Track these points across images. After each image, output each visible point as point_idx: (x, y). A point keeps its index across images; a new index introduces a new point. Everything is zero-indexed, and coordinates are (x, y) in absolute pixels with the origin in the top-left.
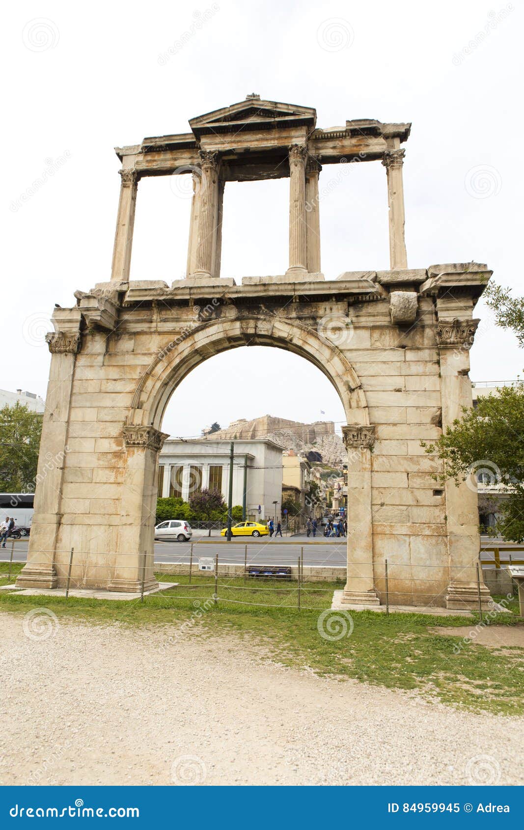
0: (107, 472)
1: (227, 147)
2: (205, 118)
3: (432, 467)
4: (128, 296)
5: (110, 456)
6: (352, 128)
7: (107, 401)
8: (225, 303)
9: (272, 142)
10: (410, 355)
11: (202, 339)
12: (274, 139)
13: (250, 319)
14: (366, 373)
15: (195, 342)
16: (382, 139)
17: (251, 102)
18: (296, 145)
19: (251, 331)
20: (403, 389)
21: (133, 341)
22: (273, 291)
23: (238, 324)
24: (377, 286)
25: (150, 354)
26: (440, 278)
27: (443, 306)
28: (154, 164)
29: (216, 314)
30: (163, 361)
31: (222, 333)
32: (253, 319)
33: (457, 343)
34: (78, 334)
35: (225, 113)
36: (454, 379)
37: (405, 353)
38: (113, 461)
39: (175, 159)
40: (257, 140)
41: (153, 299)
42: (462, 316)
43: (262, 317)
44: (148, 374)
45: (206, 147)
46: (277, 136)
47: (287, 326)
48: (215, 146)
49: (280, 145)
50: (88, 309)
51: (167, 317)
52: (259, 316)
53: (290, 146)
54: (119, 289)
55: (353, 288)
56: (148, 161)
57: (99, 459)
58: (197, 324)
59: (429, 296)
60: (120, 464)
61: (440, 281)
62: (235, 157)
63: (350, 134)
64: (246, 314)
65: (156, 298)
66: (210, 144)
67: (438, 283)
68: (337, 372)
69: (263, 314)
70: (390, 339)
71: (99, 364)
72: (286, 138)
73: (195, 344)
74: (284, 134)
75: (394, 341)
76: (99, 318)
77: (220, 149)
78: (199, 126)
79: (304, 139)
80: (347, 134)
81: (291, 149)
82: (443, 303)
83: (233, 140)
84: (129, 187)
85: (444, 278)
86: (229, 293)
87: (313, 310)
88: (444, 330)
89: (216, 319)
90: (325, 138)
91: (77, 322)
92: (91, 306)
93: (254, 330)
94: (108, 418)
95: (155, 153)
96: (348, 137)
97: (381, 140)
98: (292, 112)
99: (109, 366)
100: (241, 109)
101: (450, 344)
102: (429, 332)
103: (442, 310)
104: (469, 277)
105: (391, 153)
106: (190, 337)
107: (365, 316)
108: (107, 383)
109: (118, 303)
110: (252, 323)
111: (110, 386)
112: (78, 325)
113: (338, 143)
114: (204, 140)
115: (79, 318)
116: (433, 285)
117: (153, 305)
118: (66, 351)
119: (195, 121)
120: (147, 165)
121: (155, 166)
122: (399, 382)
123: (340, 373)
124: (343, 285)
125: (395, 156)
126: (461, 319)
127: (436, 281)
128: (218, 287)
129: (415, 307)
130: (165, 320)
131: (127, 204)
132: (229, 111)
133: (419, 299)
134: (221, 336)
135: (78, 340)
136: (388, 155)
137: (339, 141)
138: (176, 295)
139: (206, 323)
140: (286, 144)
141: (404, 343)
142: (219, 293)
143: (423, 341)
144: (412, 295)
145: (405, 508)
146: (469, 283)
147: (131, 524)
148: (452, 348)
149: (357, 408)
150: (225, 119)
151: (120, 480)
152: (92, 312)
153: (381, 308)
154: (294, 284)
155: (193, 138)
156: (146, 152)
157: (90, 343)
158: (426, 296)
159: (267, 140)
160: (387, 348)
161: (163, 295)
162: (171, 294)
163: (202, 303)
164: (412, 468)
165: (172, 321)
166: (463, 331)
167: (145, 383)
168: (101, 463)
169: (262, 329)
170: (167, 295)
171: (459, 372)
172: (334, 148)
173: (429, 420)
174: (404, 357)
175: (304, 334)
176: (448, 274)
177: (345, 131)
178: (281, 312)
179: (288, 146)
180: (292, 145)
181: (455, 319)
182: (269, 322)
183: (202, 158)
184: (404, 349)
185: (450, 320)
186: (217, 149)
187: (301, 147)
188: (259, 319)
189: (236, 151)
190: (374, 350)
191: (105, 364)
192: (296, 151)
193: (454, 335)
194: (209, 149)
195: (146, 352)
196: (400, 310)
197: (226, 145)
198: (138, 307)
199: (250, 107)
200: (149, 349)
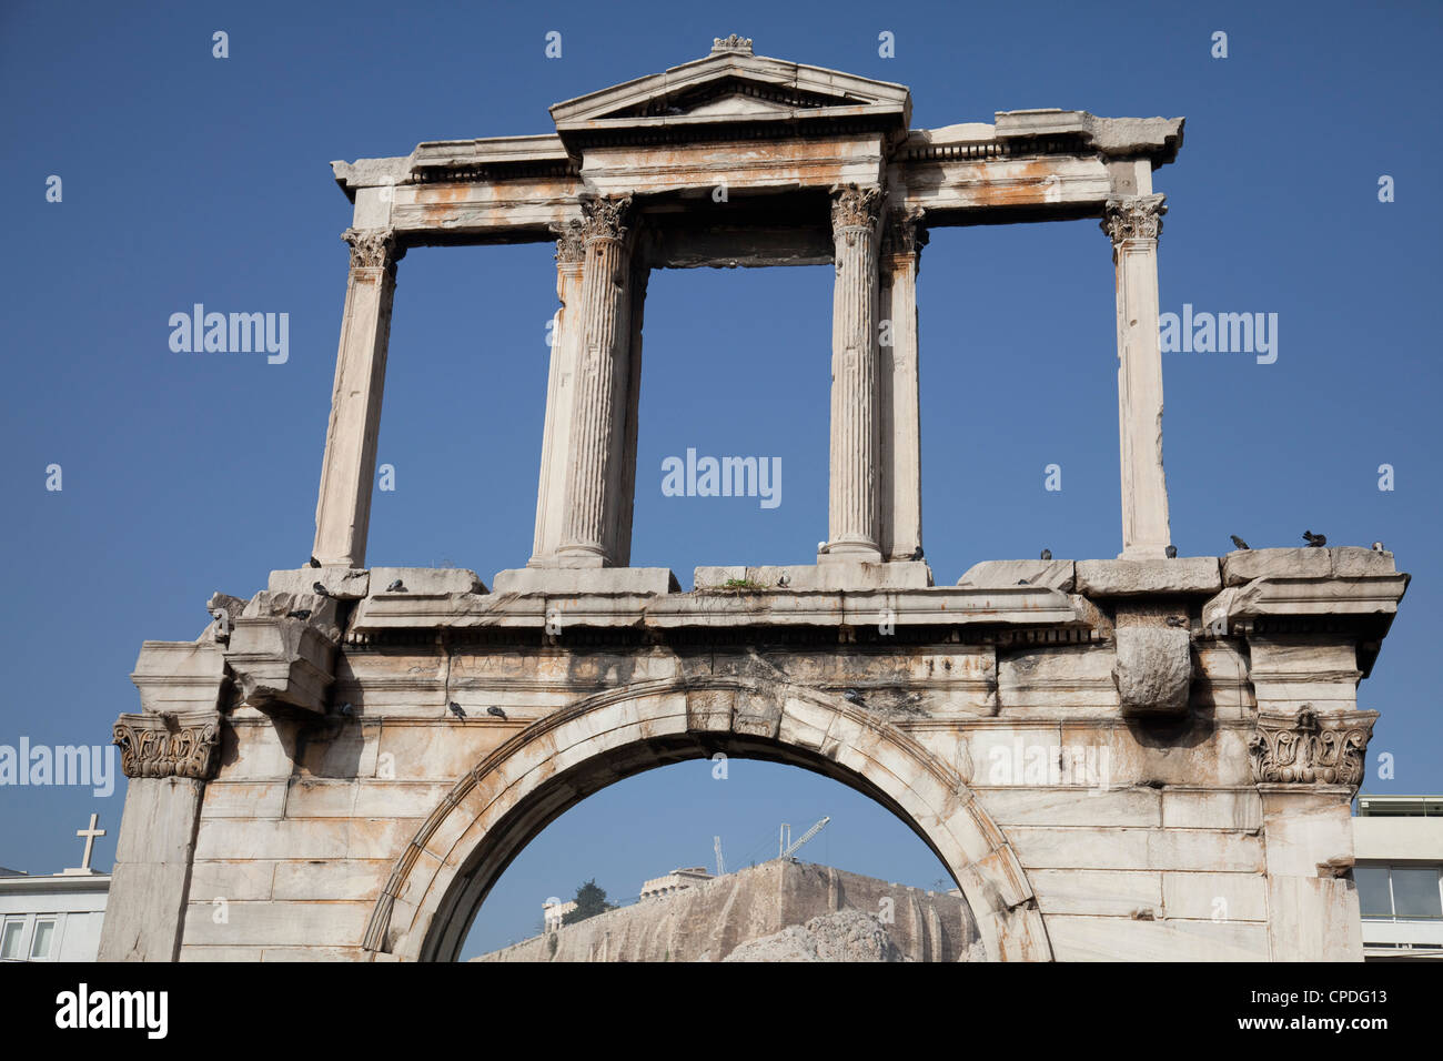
1: (657, 185)
4: (369, 615)
6: (1012, 133)
7: (291, 926)
9: (786, 173)
10: (1177, 810)
11: (576, 744)
12: (790, 165)
13: (716, 687)
14: (1050, 861)
15: (558, 753)
16: (1099, 163)
18: (854, 187)
19: (719, 724)
20: (1157, 912)
21: (375, 745)
22: (782, 611)
23: (679, 702)
24: (1078, 601)
25: (426, 785)
26: (1255, 590)
27: (1271, 668)
28: (448, 215)
29: (619, 671)
30: (461, 808)
31: (634, 729)
32: (725, 687)
33: (1314, 780)
34: (214, 722)
35: (652, 89)
36: (1307, 888)
37: (1161, 804)
39: (509, 205)
40: (742, 168)
41: (439, 626)
42: (1327, 700)
43: (750, 683)
44: (416, 848)
45: (598, 181)
46: (797, 156)
47: (821, 711)
48: (623, 181)
49: (805, 183)
50: (253, 659)
51: (476, 674)
52: (741, 681)
53: (835, 189)
54: (339, 591)
55: (1010, 610)
56: (428, 208)
58: (563, 700)
59: (1226, 635)
61: (1256, 598)
62: (679, 209)
63: (1007, 148)
64: (703, 670)
65: (447, 621)
66: (610, 174)
67: (1251, 604)
68: (963, 854)
69: (753, 673)
71: (269, 812)
72: (824, 164)
73: (556, 760)
74: (820, 153)
75: (1129, 766)
76: (282, 685)
77: (639, 190)
78: (582, 124)
79: (876, 168)
80: (999, 149)
81: (838, 195)
82: (1268, 658)
83: (674, 164)
84: (374, 280)
85: (1269, 590)
86: (658, 613)
87: (897, 669)
88: (1272, 740)
89: (618, 685)
90: (935, 160)
91: (211, 684)
92: (260, 648)
93: (727, 721)
95: (450, 186)
96: (1001, 159)
97: (1095, 166)
98: (841, 94)
99: (301, 819)
100: (697, 81)
101: (1293, 780)
102: (1231, 743)
103: (1268, 681)
104: (1340, 588)
105: (1125, 206)
106: (543, 739)
107: (1045, 688)
108: (295, 871)
109: (335, 631)
110: (721, 700)
111: (303, 881)
112: (214, 693)
113: (970, 172)
114: (591, 161)
115: (219, 674)
117: (439, 641)
118: (173, 773)
119: (568, 112)
120: (426, 217)
121: (449, 222)
122: (1145, 891)
123: (974, 857)
124: (981, 602)
125: (1137, 213)
126: (1324, 709)
127: (1247, 597)
128: (627, 595)
129: (1182, 674)
130: (469, 686)
131: (365, 329)
132: (665, 85)
133: (1199, 645)
134: (631, 735)
135: (213, 739)
136: (1115, 211)
137: (977, 166)
138: (507, 614)
139: (589, 695)
140: (825, 182)
141: (1159, 775)
142: (630, 613)
143: (1213, 768)
144: (1178, 638)
146: (1339, 608)
148: (1301, 795)
150: (654, 110)
152: (265, 667)
153: (1092, 664)
154: (842, 594)
155: (558, 150)
156: (422, 181)
157: (247, 747)
158: (1216, 636)
159: (770, 167)
161: (468, 614)
162: (489, 612)
163: (580, 640)
165: (492, 689)
166: (1330, 746)
167: (406, 872)
169: (749, 720)
170: (479, 614)
171: (1321, 866)
172: (962, 186)
174: (1156, 816)
175: (871, 738)
176: (1277, 581)
177: (994, 142)
178: (805, 669)
179: (831, 187)
180: (841, 185)
181: (1303, 708)
182: (771, 697)
183: (587, 212)
184: (1157, 791)
185: (1290, 710)
186: (630, 190)
187: (866, 191)
188: (739, 688)
189: (683, 196)
190: (1068, 790)
191: (289, 813)
192: (852, 203)
193: (1301, 754)
194: (605, 186)
195: (413, 778)
196: (1141, 682)
197: (656, 178)
198: (391, 643)
199: (725, 73)
200: (421, 771)
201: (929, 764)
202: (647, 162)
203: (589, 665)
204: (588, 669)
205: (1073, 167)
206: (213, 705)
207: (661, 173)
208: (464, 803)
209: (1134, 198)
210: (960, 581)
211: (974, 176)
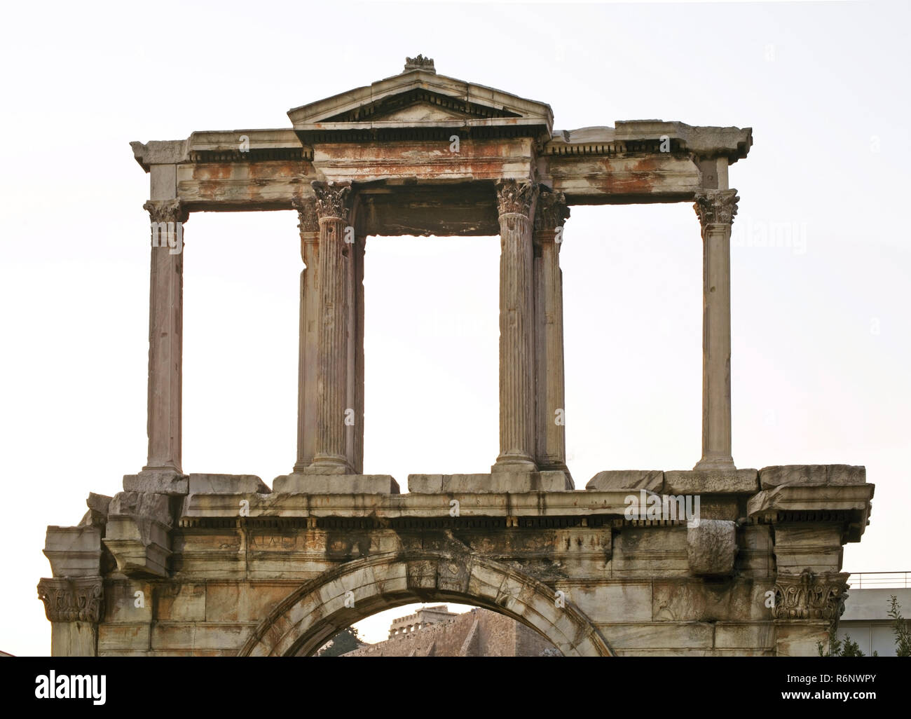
1: (369, 175)
4: (191, 508)
6: (627, 138)
8: (376, 524)
9: (463, 170)
10: (724, 637)
11: (334, 598)
12: (465, 162)
13: (426, 559)
15: (323, 604)
16: (690, 162)
17: (415, 78)
18: (512, 182)
19: (429, 582)
21: (203, 599)
23: (402, 569)
25: (239, 627)
26: (778, 494)
27: (785, 544)
28: (218, 190)
29: (360, 547)
30: (263, 643)
31: (372, 587)
32: (431, 558)
33: (809, 617)
34: (99, 584)
35: (362, 98)
37: (714, 634)
39: (262, 183)
40: (429, 164)
41: (238, 516)
42: (820, 565)
43: (448, 556)
45: (326, 171)
46: (472, 155)
47: (496, 574)
48: (344, 171)
49: (477, 176)
50: (122, 544)
51: (265, 549)
52: (443, 554)
53: (499, 182)
54: (170, 490)
55: (620, 506)
56: (205, 184)
58: (322, 567)
59: (761, 521)
61: (778, 500)
62: (386, 192)
63: (624, 149)
64: (417, 547)
66: (334, 166)
67: (775, 503)
69: (451, 549)
70: (687, 605)
71: (141, 645)
72: (490, 162)
73: (323, 608)
74: (486, 153)
75: (695, 609)
76: (141, 563)
77: (356, 179)
78: (310, 125)
79: (528, 166)
80: (618, 149)
81: (500, 187)
82: (786, 539)
83: (380, 159)
85: (785, 495)
86: (384, 508)
87: (546, 545)
88: (784, 592)
89: (361, 557)
90: (572, 154)
91: (94, 557)
92: (126, 536)
93: (433, 581)
95: (216, 166)
96: (620, 155)
97: (689, 165)
98: (501, 108)
99: (162, 650)
100: (394, 93)
101: (796, 617)
102: (760, 593)
103: (785, 554)
104: (830, 493)
105: (708, 198)
106: (312, 595)
107: (643, 558)
109: (169, 518)
110: (429, 567)
112: (95, 564)
113: (598, 166)
114: (320, 154)
115: (97, 549)
116: (766, 507)
117: (239, 525)
118: (78, 619)
119: (300, 114)
120: (203, 191)
124: (602, 500)
125: (716, 204)
126: (818, 571)
127: (772, 499)
128: (363, 496)
130: (263, 557)
132: (371, 95)
133: (741, 532)
135: (101, 596)
137: (603, 162)
138: (282, 508)
139: (339, 564)
140: (491, 177)
141: (714, 612)
142: (365, 508)
143: (749, 609)
144: (726, 527)
148: (800, 626)
150: (364, 114)
152: (130, 549)
154: (508, 495)
155: (294, 141)
156: (198, 163)
157: (121, 600)
158: (756, 522)
159: (450, 164)
160: (682, 623)
161: (256, 507)
162: (271, 506)
163: (332, 525)
165: (277, 560)
166: (820, 595)
169: (448, 580)
170: (265, 508)
172: (591, 178)
174: (711, 641)
175: (527, 593)
176: (791, 488)
177: (615, 144)
178: (485, 545)
179: (496, 180)
180: (502, 180)
181: (805, 571)
182: (462, 565)
183: (319, 195)
184: (712, 625)
185: (796, 572)
186: (350, 180)
187: (522, 185)
188: (442, 560)
189: (388, 184)
190: (656, 625)
191: (154, 646)
192: (511, 195)
193: (802, 601)
194: (334, 176)
195: (229, 622)
196: (702, 556)
197: (368, 169)
198: (206, 527)
199: (413, 87)
200: (235, 617)
202: (361, 156)
203: (340, 543)
204: (340, 545)
205: (672, 164)
206: (97, 572)
207: (371, 166)
208: (264, 639)
209: (715, 191)
211: (601, 170)
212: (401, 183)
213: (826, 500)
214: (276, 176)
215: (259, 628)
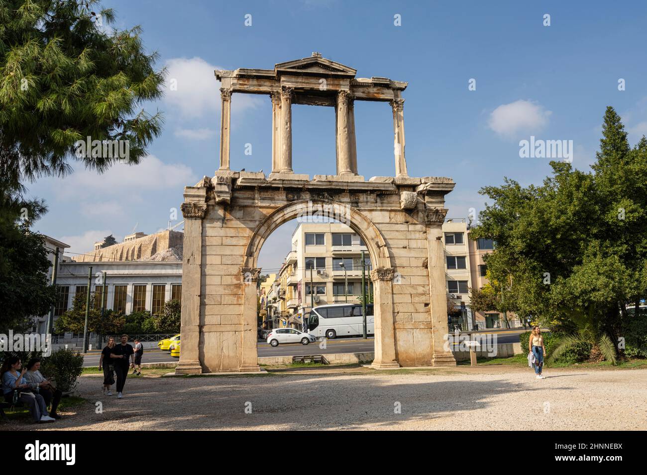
0: (231, 297)
1: (299, 86)
2: (286, 64)
3: (423, 291)
4: (240, 182)
5: (232, 287)
6: (375, 82)
7: (227, 251)
8: (303, 190)
10: (411, 228)
12: (330, 84)
13: (318, 201)
17: (316, 58)
18: (344, 91)
20: (407, 247)
21: (242, 212)
22: (335, 185)
24: (393, 186)
26: (429, 185)
27: (429, 200)
28: (245, 87)
29: (297, 197)
32: (321, 201)
33: (436, 222)
34: (205, 206)
35: (299, 63)
36: (434, 242)
37: (408, 226)
38: (235, 290)
39: (260, 86)
41: (257, 185)
42: (439, 207)
45: (285, 83)
46: (332, 82)
48: (292, 84)
49: (333, 89)
51: (265, 196)
52: (324, 200)
54: (232, 176)
55: (381, 187)
56: (240, 84)
57: (225, 289)
58: (286, 203)
59: (421, 194)
60: (240, 292)
61: (429, 187)
63: (373, 85)
64: (316, 197)
65: (259, 184)
66: (288, 82)
67: (427, 188)
68: (371, 236)
69: (327, 198)
70: (401, 217)
71: (219, 226)
72: (337, 85)
73: (285, 216)
74: (336, 82)
75: (403, 219)
78: (282, 69)
79: (348, 87)
81: (340, 92)
82: (429, 198)
83: (303, 81)
85: (432, 185)
86: (307, 185)
87: (357, 198)
88: (429, 214)
89: (298, 200)
90: (358, 85)
92: (222, 190)
94: (229, 262)
95: (245, 80)
96: (372, 87)
97: (391, 91)
98: (342, 69)
99: (226, 227)
100: (309, 62)
101: (433, 222)
102: (421, 214)
103: (429, 203)
104: (444, 185)
105: (396, 101)
106: (282, 211)
107: (386, 203)
108: (227, 239)
109: (232, 185)
111: (228, 241)
112: (204, 199)
113: (365, 90)
114: (283, 79)
115: (204, 195)
116: (425, 189)
117: (256, 188)
118: (196, 217)
119: (280, 66)
120: (240, 86)
121: (245, 88)
122: (405, 243)
123: (373, 237)
124: (376, 185)
125: (399, 103)
126: (439, 208)
127: (427, 186)
128: (301, 181)
129: (416, 201)
130: (264, 199)
132: (302, 62)
133: (417, 196)
135: (206, 209)
136: (394, 101)
137: (367, 88)
138: (273, 184)
139: (291, 202)
140: (337, 89)
141: (408, 220)
142: (302, 184)
143: (418, 220)
145: (410, 314)
147: (250, 330)
148: (434, 225)
149: (384, 257)
150: (298, 68)
151: (240, 302)
152: (223, 194)
153: (395, 199)
154: (348, 182)
155: (274, 74)
156: (239, 77)
157: (213, 212)
158: (419, 194)
160: (399, 223)
161: (264, 183)
162: (270, 183)
163: (289, 190)
164: (413, 291)
165: (268, 200)
166: (439, 215)
168: (227, 291)
170: (267, 183)
171: (437, 238)
172: (363, 92)
173: (421, 265)
174: (407, 229)
175: (352, 212)
176: (433, 184)
177: (371, 83)
179: (339, 90)
180: (341, 90)
181: (435, 208)
183: (283, 90)
184: (408, 224)
185: (432, 209)
186: (294, 86)
187: (347, 92)
190: (391, 224)
191: (224, 226)
192: (343, 95)
193: (434, 217)
194: (288, 85)
195: (252, 219)
198: (245, 189)
199: (315, 61)
200: (253, 217)
201: (365, 218)
202: (297, 79)
204: (290, 196)
205: (386, 91)
206: (204, 202)
207: (300, 83)
208: (265, 225)
210: (370, 180)
212: (309, 89)
213: (443, 187)
214: (265, 84)
215: (263, 221)
